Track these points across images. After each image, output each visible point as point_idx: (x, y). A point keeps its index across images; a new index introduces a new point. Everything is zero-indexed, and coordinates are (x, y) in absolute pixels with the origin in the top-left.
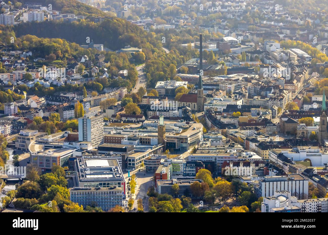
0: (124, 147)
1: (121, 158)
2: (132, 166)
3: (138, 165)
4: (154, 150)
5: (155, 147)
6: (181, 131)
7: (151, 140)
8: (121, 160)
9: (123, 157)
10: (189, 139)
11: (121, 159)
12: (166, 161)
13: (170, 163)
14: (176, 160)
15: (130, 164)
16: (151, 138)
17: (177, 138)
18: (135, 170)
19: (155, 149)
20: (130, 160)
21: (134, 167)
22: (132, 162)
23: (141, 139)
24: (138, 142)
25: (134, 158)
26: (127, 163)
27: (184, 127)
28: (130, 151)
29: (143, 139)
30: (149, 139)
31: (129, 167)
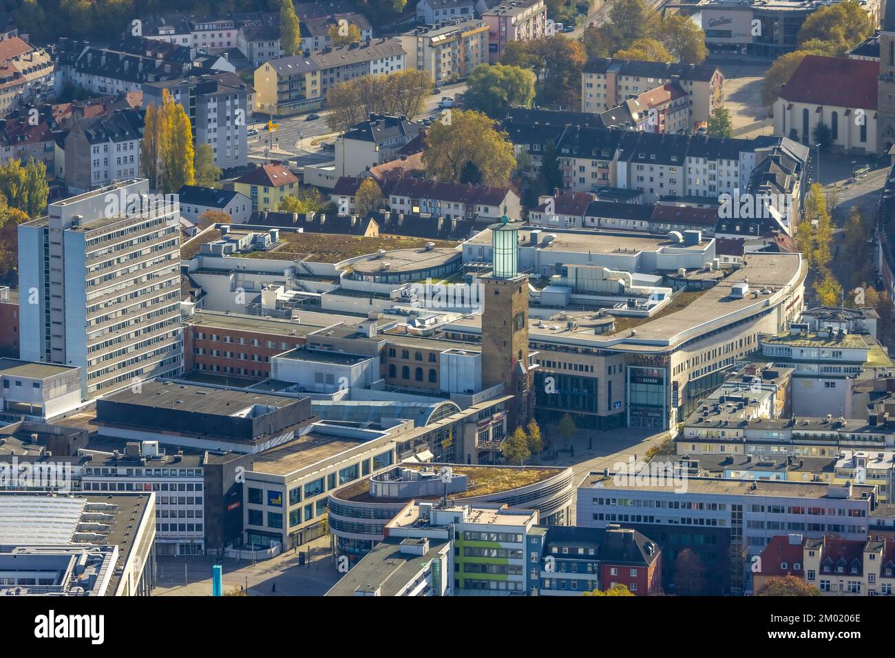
0: (244, 413)
1: (201, 480)
2: (265, 527)
3: (304, 524)
4: (434, 426)
5: (454, 410)
6: (660, 305)
7: (443, 361)
8: (201, 494)
9: (214, 474)
10: (676, 359)
11: (198, 488)
12: (423, 523)
13: (443, 534)
14: (487, 517)
15: (256, 517)
16: (445, 350)
17: (606, 353)
18: (282, 551)
19: (445, 421)
20: (255, 496)
21: (279, 537)
22: (265, 508)
23: (389, 352)
24: (367, 374)
25: (281, 482)
26: (241, 508)
27: (693, 276)
28: (278, 433)
29: (399, 353)
30: (433, 356)
31: (250, 532)
